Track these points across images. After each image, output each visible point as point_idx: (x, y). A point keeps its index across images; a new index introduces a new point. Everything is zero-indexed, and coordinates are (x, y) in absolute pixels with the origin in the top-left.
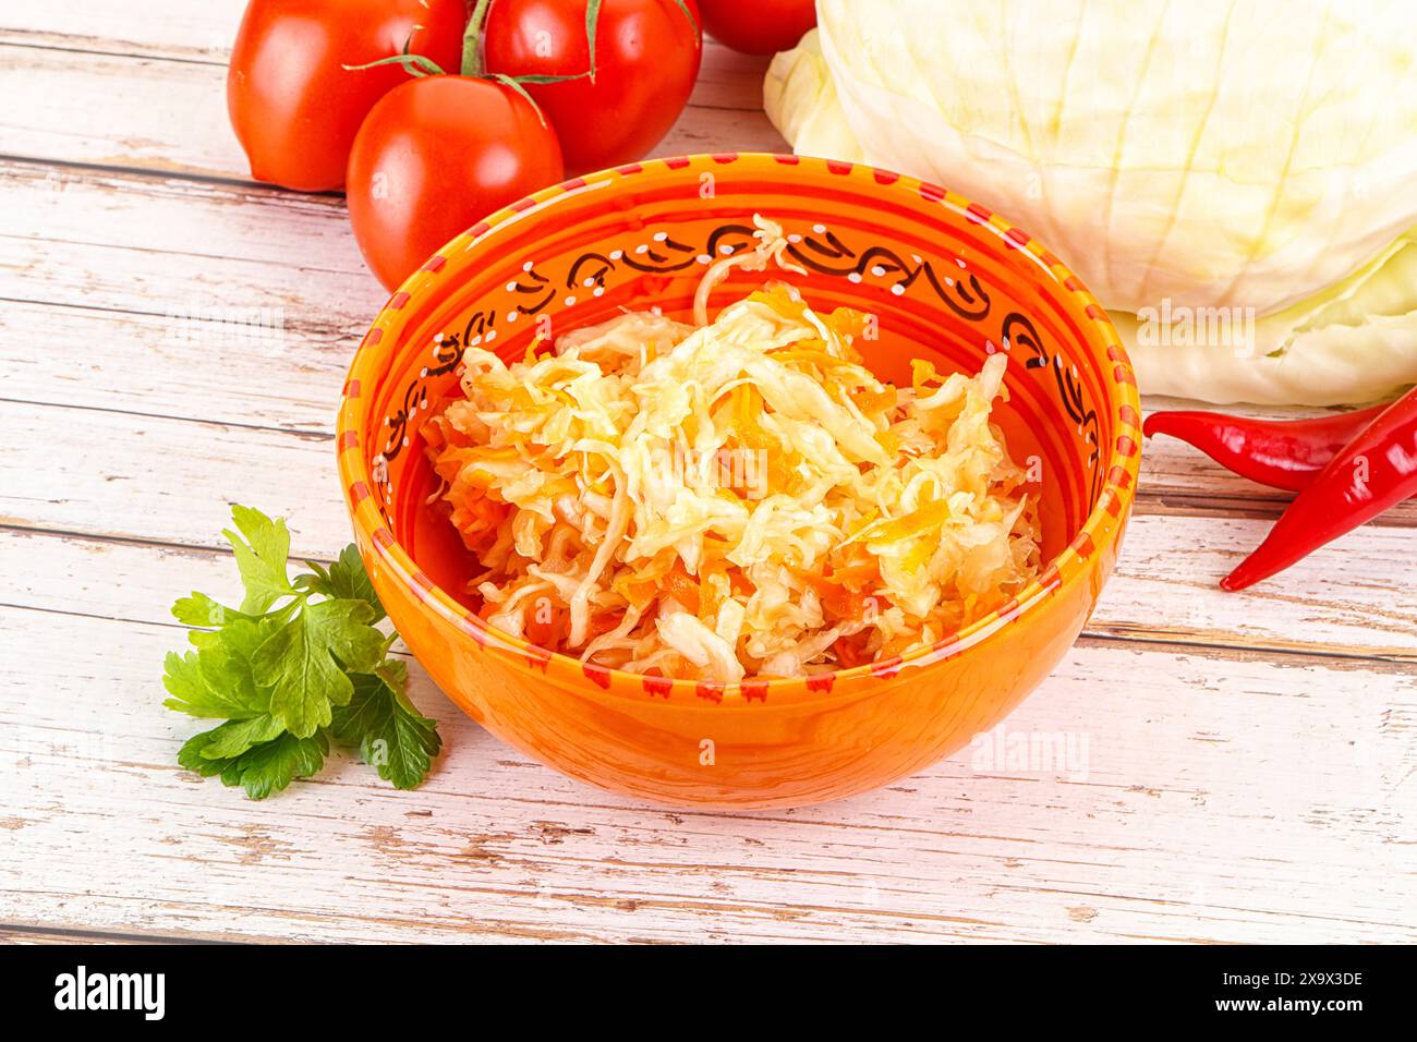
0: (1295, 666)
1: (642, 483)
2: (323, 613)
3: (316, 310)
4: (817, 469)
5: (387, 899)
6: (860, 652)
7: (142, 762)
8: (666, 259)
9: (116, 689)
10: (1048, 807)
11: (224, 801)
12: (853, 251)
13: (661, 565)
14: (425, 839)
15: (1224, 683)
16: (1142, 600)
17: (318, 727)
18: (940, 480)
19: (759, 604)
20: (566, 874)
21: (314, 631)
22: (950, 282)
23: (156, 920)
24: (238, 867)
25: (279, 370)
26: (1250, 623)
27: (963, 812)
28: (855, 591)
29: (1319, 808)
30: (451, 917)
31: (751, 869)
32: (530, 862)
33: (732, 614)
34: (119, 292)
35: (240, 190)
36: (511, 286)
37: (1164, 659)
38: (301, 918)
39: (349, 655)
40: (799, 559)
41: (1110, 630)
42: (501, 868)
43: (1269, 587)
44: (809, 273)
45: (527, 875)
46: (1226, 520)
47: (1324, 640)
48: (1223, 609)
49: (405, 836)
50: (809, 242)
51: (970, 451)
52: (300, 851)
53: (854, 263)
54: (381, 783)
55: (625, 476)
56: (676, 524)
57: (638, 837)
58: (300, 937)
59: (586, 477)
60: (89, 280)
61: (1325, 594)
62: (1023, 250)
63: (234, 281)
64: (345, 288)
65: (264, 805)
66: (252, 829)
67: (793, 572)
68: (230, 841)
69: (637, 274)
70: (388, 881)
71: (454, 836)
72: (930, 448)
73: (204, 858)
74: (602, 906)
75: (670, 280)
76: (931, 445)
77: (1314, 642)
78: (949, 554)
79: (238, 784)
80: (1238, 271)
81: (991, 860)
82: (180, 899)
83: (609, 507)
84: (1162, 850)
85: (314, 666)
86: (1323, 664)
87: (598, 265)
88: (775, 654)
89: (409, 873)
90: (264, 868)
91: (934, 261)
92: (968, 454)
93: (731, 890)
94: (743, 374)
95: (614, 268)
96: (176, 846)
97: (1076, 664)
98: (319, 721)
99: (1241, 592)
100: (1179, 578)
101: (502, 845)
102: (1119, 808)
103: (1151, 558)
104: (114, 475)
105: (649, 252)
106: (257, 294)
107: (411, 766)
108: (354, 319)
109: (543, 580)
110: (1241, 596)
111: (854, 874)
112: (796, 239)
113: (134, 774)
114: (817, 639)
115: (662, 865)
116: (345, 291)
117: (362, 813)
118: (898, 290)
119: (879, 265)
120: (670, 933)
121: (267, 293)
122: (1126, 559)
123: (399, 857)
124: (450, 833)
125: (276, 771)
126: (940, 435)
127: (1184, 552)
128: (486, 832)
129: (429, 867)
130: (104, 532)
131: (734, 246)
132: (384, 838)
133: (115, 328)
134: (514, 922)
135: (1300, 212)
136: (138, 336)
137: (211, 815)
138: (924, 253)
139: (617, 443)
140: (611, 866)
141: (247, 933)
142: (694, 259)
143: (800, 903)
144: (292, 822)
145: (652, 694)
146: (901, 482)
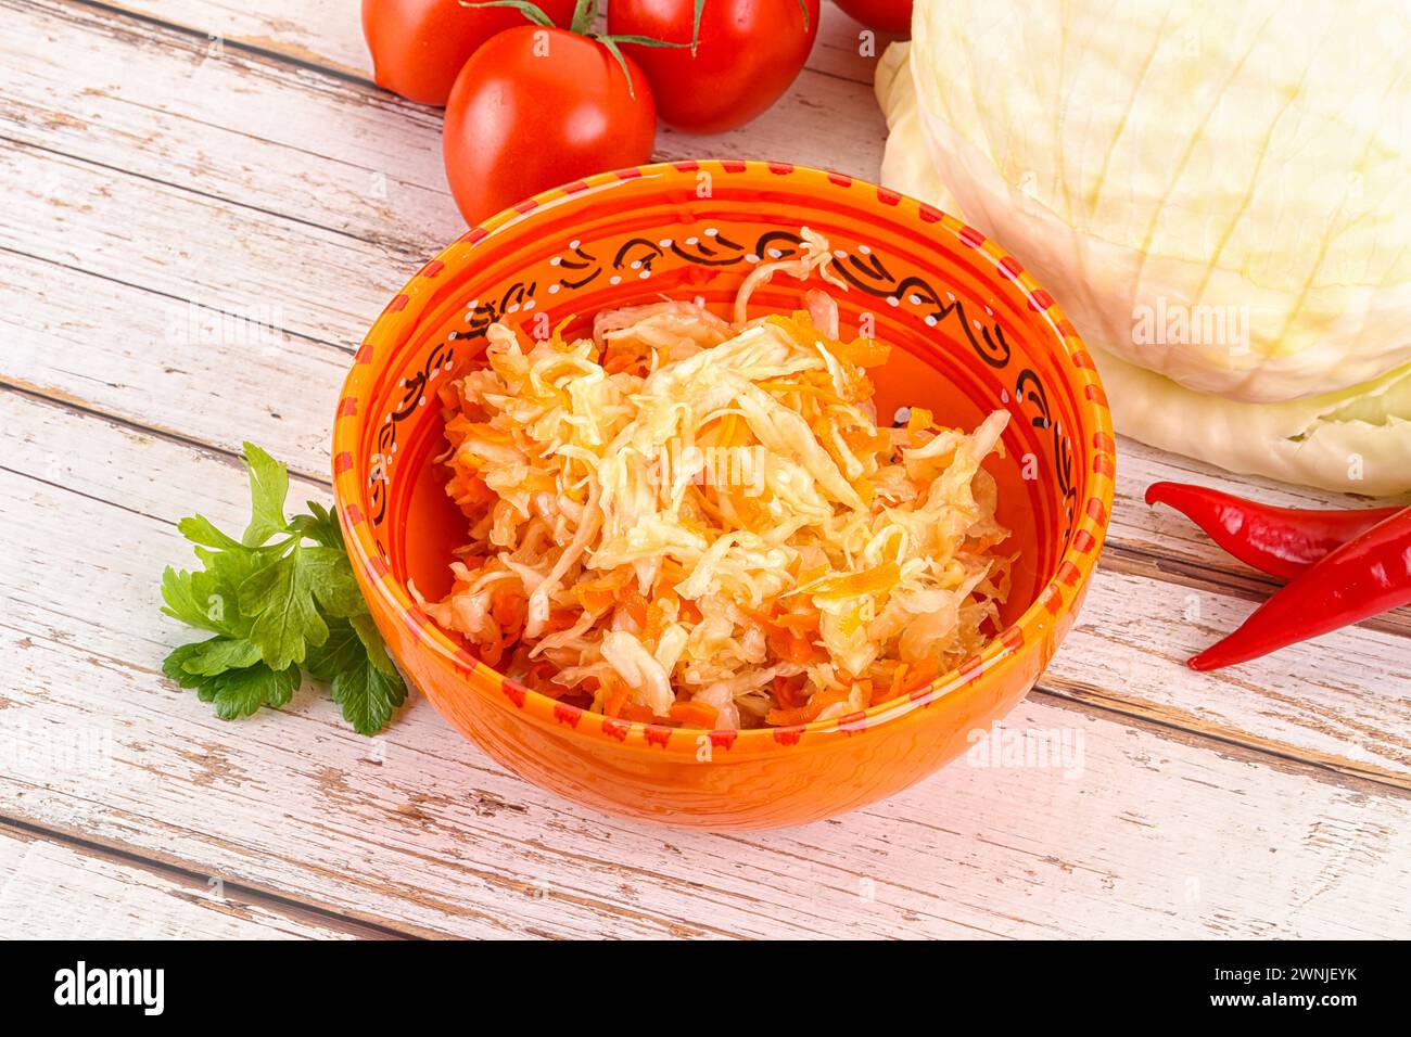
0: (1239, 760)
1: (615, 497)
2: (311, 557)
3: (404, 227)
4: (789, 506)
5: (317, 845)
6: (797, 692)
7: (130, 661)
8: (715, 253)
9: (125, 584)
10: (961, 863)
11: (194, 715)
12: (893, 276)
13: (619, 578)
14: (369, 789)
15: (1165, 765)
16: (1111, 665)
17: (292, 662)
18: (909, 535)
19: (702, 635)
20: (488, 849)
21: (302, 572)
22: (978, 325)
23: (101, 826)
24: (190, 785)
25: (354, 284)
26: (1209, 706)
27: (878, 854)
28: (798, 636)
29: (1222, 913)
30: (370, 875)
31: (662, 877)
32: (458, 831)
33: (674, 639)
34: (226, 179)
35: (364, 91)
36: (555, 261)
37: (1114, 729)
38: (232, 850)
39: (329, 602)
40: (748, 597)
41: (1071, 690)
42: (430, 832)
43: (1237, 672)
44: (850, 289)
45: (451, 845)
46: (1215, 595)
47: (1275, 738)
48: (1186, 688)
49: (352, 782)
50: (853, 259)
51: (946, 509)
52: (251, 780)
53: (894, 287)
54: (344, 724)
55: (600, 488)
56: (634, 547)
57: (565, 824)
58: (227, 869)
59: (565, 479)
60: (201, 163)
61: (1290, 689)
62: (1044, 313)
63: (336, 186)
64: (439, 209)
65: (231, 726)
66: (214, 748)
67: (743, 610)
68: (190, 758)
69: (685, 263)
70: (323, 826)
71: (396, 790)
72: (911, 497)
73: (162, 770)
74: (512, 889)
75: (718, 272)
76: (913, 495)
77: (1266, 738)
78: (893, 617)
79: (212, 701)
80: (1254, 365)
81: (891, 910)
82: (129, 809)
83: (581, 513)
84: (1058, 929)
85: (296, 606)
86: (1268, 763)
87: (647, 251)
88: (711, 683)
89: (345, 822)
90: (213, 791)
91: (966, 303)
92: (943, 512)
93: (636, 895)
94: (734, 404)
95: (662, 255)
96: (140, 753)
97: (1029, 719)
98: (294, 657)
99: (1208, 673)
100: (1153, 647)
101: (437, 808)
102: (1030, 878)
103: (1130, 622)
104: (173, 368)
105: (699, 245)
106: (353, 202)
107: (374, 712)
108: (438, 242)
109: (509, 569)
110: (1207, 677)
111: (757, 900)
112: (841, 255)
113: (121, 673)
114: (755, 675)
115: (579, 857)
116: (436, 212)
117: (317, 750)
118: (931, 321)
119: (916, 294)
120: (568, 930)
121: (363, 202)
122: (1107, 618)
123: (339, 803)
124: (394, 786)
125: (246, 698)
126: (922, 487)
127: (1165, 621)
128: (426, 792)
129: (364, 819)
130: (151, 424)
131: (782, 251)
132: (331, 780)
133: (212, 215)
134: (425, 891)
135: (1321, 323)
136: (232, 227)
137: (180, 728)
138: (957, 292)
139: (600, 452)
140: (532, 849)
141: (178, 855)
142: (742, 257)
143: (697, 921)
144: (250, 748)
145: (561, 722)
146: (871, 531)
